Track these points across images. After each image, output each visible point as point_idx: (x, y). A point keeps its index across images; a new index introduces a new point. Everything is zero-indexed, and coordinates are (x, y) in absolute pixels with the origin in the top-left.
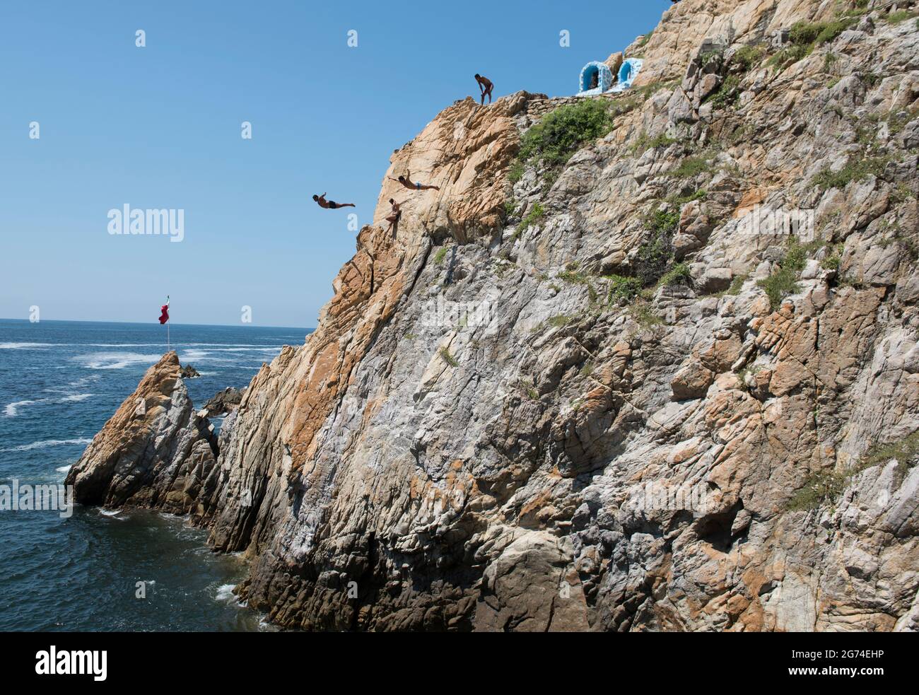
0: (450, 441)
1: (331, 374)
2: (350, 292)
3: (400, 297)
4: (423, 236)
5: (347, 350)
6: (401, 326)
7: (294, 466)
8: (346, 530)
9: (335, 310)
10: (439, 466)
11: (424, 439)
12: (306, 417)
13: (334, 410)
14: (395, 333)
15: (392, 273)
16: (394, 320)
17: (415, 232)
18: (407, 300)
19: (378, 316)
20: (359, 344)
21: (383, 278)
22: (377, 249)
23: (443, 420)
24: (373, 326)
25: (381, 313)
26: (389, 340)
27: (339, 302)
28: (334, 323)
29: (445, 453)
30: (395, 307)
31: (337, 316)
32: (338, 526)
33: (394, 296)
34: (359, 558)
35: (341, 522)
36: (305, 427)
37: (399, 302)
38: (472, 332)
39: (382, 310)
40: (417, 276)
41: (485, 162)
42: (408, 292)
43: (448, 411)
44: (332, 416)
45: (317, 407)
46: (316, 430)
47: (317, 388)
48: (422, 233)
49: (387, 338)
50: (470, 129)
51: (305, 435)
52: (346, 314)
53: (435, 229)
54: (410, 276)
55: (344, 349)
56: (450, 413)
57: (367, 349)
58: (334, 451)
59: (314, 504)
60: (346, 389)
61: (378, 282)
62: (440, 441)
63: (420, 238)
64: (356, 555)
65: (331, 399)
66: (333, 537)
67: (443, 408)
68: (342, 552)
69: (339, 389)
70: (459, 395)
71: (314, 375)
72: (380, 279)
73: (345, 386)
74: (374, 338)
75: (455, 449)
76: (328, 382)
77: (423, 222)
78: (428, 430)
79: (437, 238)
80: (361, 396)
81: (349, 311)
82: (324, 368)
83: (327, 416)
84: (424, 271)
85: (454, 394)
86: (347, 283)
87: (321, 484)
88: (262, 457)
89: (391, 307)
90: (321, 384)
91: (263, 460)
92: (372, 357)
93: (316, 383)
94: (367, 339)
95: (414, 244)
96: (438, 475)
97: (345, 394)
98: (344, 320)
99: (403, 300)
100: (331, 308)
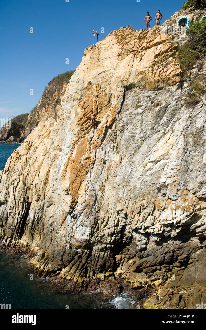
0: (181, 182)
1: (85, 154)
2: (87, 114)
3: (116, 115)
4: (121, 87)
5: (93, 141)
6: (119, 129)
7: (73, 200)
8: (108, 226)
9: (81, 122)
10: (176, 194)
11: (167, 182)
12: (75, 176)
13: (90, 171)
14: (115, 132)
15: (107, 104)
16: (114, 126)
17: (117, 85)
18: (119, 117)
19: (106, 125)
20: (98, 138)
21: (102, 107)
22: (98, 93)
23: (177, 172)
24: (104, 129)
25: (107, 123)
26: (113, 136)
27: (82, 118)
28: (81, 129)
29: (179, 187)
30: (114, 120)
31: (82, 125)
32: (103, 225)
33: (113, 115)
34: (117, 238)
35: (105, 223)
36: (76, 180)
37: (115, 118)
38: (182, 131)
39: (107, 122)
40: (122, 105)
41: (159, 53)
42: (119, 113)
43: (178, 168)
44: (89, 174)
45: (80, 170)
46: (81, 181)
47: (79, 161)
48: (121, 86)
49: (112, 135)
50: (140, 39)
51: (76, 184)
52: (87, 124)
53: (129, 84)
54: (119, 106)
55: (91, 141)
56: (179, 169)
57: (103, 140)
58: (94, 190)
59: (88, 217)
60: (95, 161)
61: (100, 109)
62: (176, 182)
63: (120, 88)
64: (116, 236)
65: (87, 165)
66: (102, 230)
67: (176, 167)
68: (108, 236)
69: (92, 161)
70: (182, 160)
71: (76, 154)
72: (101, 107)
73: (94, 159)
74: (105, 135)
75: (184, 185)
76: (85, 158)
77: (121, 81)
78: (168, 178)
79: (129, 88)
80: (103, 163)
81: (88, 123)
82: (81, 151)
83: (86, 174)
84: (124, 103)
85: (180, 160)
86: (85, 109)
87: (90, 207)
88: (25, 193)
89: (112, 120)
90: (81, 159)
91: (26, 195)
92: (106, 144)
93: (78, 158)
94: (102, 136)
95: (117, 91)
96: (176, 198)
97: (95, 163)
98: (86, 127)
99: (117, 117)
100: (78, 122)
